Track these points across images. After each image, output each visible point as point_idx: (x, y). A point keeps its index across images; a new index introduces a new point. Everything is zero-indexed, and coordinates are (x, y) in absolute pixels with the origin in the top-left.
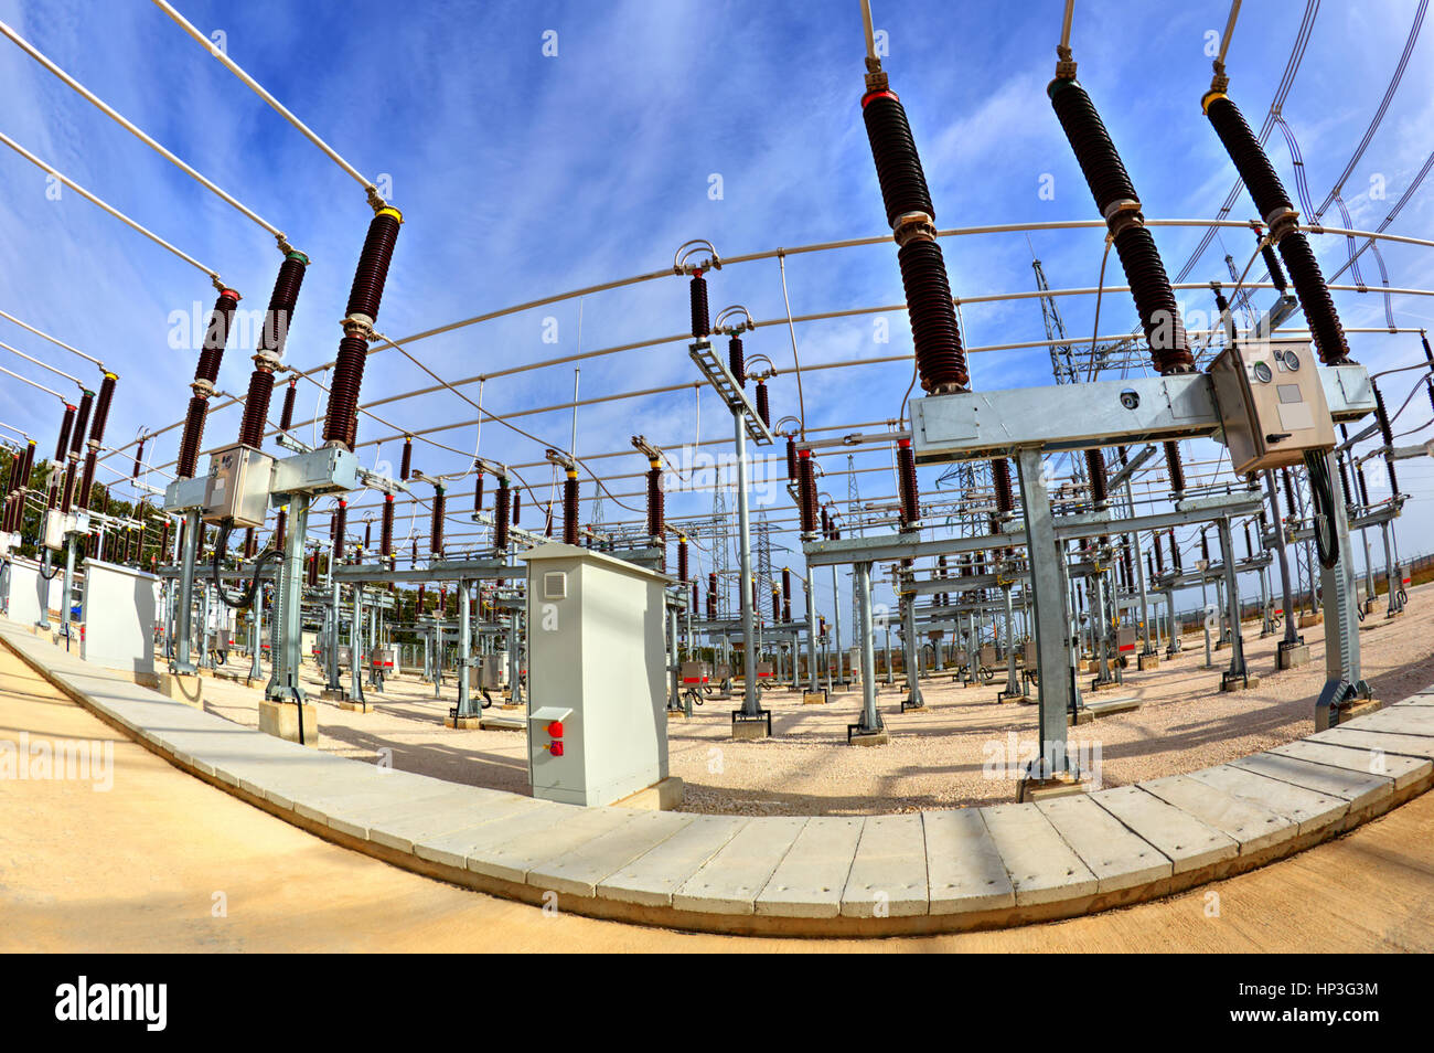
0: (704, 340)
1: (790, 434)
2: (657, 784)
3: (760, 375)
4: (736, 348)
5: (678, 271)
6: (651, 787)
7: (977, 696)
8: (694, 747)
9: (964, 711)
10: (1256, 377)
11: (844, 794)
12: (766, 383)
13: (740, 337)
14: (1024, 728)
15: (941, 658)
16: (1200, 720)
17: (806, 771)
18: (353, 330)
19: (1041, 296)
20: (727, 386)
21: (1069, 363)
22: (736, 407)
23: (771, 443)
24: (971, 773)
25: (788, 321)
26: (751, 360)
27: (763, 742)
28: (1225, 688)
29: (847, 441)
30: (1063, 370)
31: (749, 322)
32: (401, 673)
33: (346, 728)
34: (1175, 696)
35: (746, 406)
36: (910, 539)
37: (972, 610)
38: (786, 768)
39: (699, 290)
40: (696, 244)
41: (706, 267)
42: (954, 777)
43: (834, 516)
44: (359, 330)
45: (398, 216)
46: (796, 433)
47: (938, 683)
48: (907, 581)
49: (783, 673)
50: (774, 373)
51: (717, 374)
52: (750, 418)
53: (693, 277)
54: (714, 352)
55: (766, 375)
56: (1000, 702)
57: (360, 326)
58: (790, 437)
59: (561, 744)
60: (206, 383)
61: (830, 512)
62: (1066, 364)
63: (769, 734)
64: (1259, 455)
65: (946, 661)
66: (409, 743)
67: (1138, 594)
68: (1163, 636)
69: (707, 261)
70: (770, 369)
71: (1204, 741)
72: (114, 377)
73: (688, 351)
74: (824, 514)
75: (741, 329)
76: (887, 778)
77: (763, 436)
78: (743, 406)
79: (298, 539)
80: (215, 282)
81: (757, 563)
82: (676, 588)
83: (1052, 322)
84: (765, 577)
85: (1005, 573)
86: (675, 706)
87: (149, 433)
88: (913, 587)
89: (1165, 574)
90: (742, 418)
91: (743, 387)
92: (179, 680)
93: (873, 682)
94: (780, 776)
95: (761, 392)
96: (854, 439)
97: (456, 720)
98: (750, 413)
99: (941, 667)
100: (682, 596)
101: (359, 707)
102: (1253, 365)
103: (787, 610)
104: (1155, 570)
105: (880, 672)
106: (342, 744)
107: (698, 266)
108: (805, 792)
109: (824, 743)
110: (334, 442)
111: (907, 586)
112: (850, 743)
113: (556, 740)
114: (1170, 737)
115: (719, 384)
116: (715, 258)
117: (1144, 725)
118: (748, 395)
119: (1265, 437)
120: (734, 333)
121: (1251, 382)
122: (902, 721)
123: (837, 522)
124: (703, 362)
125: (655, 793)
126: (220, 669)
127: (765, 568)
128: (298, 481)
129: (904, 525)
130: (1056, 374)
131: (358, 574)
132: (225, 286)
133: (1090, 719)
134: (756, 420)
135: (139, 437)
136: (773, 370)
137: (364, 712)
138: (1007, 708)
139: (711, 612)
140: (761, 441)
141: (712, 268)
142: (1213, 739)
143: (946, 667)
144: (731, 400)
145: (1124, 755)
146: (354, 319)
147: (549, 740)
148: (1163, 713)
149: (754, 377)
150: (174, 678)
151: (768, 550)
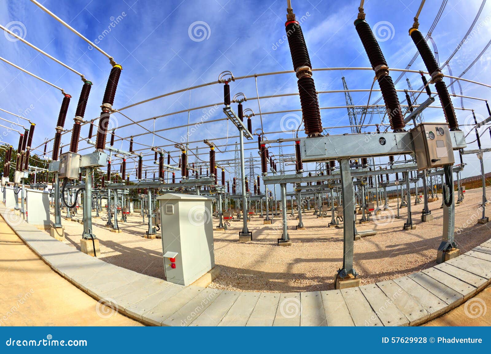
0: (228, 106)
1: (259, 134)
2: (210, 270)
3: (249, 116)
4: (240, 107)
5: (220, 82)
6: (208, 272)
7: (321, 223)
8: (226, 245)
9: (317, 230)
10: (429, 137)
11: (275, 271)
12: (251, 118)
13: (242, 104)
14: (337, 240)
15: (310, 205)
16: (397, 244)
17: (262, 259)
18: (105, 109)
19: (345, 92)
20: (237, 121)
21: (353, 111)
22: (240, 128)
23: (252, 139)
24: (319, 263)
25: (257, 98)
26: (246, 110)
27: (249, 243)
28: (405, 228)
29: (278, 141)
30: (351, 114)
31: (245, 99)
32: (134, 212)
33: (111, 241)
34: (387, 229)
35: (243, 128)
36: (299, 176)
37: (320, 193)
38: (255, 258)
39: (227, 89)
40: (225, 73)
41: (229, 80)
42: (313, 264)
43: (274, 160)
44: (107, 109)
45: (120, 67)
46: (261, 134)
47: (308, 215)
48: (298, 186)
49: (258, 208)
50: (253, 115)
51: (233, 118)
52: (245, 131)
53: (225, 84)
54: (232, 110)
55: (251, 116)
56: (329, 226)
57: (107, 108)
58: (259, 136)
59: (174, 264)
60: (60, 128)
61: (273, 158)
62: (352, 111)
63: (252, 240)
64: (428, 166)
65: (311, 206)
66: (131, 247)
67: (375, 188)
68: (382, 200)
69: (230, 78)
70: (252, 114)
71: (398, 254)
72: (34, 125)
73: (223, 110)
74: (271, 160)
75: (242, 101)
76: (290, 264)
77: (249, 136)
78: (242, 128)
79: (89, 183)
80: (62, 92)
81: (250, 172)
82: (221, 187)
83: (348, 98)
84: (252, 177)
85: (331, 184)
86: (221, 227)
87: (48, 140)
88: (300, 188)
89: (384, 182)
90: (242, 132)
91: (242, 121)
92: (56, 230)
93: (286, 213)
94: (254, 263)
95: (249, 122)
96: (280, 140)
97: (148, 236)
98: (245, 129)
99: (309, 208)
100: (223, 190)
101: (117, 231)
102: (428, 133)
103: (259, 190)
104: (380, 181)
105: (289, 209)
106: (110, 249)
107: (227, 80)
108: (262, 270)
109: (270, 244)
110: (99, 149)
111: (298, 188)
112: (278, 245)
113: (173, 263)
114: (387, 251)
115: (234, 120)
116: (232, 77)
117: (378, 243)
118: (245, 124)
119: (431, 160)
120: (240, 102)
121: (428, 139)
122: (296, 233)
123: (275, 162)
124: (228, 114)
125: (210, 275)
126: (74, 218)
127: (252, 174)
128: (88, 163)
129: (297, 171)
130: (349, 115)
131: (115, 186)
132: (66, 93)
133: (359, 238)
134: (247, 132)
135: (45, 142)
136: (253, 114)
137: (119, 232)
138: (331, 229)
139: (234, 191)
140: (249, 138)
141: (232, 81)
142: (402, 254)
143: (311, 208)
144: (238, 126)
145: (371, 258)
146: (104, 105)
147: (171, 263)
148: (384, 237)
149: (247, 116)
150: (54, 229)
151: (253, 168)
